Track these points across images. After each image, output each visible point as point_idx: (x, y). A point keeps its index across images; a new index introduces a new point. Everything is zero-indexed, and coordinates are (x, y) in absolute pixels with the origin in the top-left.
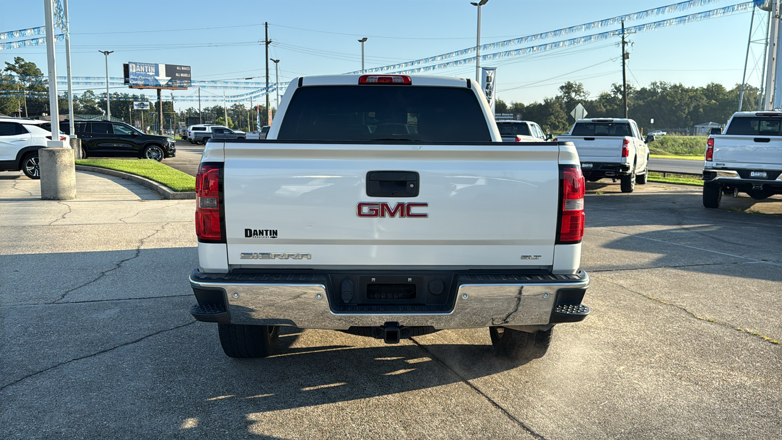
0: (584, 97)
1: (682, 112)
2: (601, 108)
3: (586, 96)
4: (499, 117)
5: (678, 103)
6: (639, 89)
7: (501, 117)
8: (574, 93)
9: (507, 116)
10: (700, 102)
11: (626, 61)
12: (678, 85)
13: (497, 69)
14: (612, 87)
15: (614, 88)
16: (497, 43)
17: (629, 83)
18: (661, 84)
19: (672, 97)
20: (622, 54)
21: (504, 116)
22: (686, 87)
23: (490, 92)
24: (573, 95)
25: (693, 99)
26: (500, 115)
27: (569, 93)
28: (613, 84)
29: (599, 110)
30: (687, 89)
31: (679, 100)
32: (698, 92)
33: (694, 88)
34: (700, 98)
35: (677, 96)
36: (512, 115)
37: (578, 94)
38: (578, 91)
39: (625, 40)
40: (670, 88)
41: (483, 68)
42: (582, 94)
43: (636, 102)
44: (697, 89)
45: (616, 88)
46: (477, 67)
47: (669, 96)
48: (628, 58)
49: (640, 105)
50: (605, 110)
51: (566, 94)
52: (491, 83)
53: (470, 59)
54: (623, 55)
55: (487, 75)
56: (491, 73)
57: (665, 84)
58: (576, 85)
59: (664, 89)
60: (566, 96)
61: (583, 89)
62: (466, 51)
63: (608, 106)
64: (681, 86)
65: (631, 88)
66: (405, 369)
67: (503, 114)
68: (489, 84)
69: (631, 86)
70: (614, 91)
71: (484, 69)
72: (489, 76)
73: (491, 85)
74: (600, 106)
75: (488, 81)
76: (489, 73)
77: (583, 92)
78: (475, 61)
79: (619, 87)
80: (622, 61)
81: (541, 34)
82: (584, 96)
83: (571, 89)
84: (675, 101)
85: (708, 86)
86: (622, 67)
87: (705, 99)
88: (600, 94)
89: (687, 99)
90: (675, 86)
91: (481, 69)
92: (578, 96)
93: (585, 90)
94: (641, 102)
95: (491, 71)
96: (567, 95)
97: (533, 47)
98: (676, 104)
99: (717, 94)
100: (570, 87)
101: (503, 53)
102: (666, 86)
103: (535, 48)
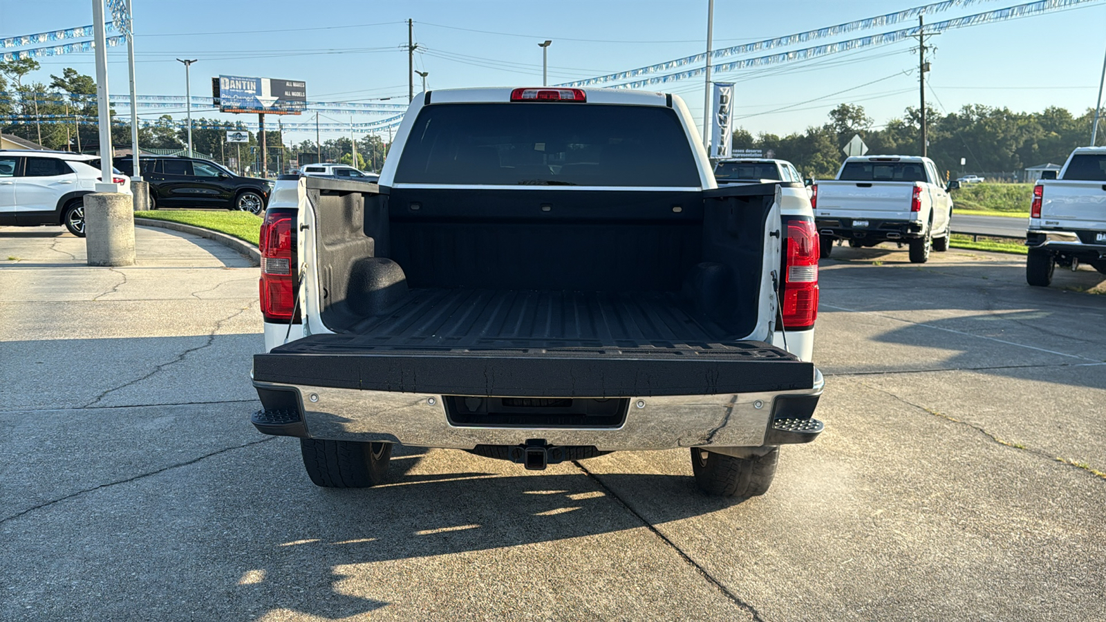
0: (865, 126)
1: (1007, 149)
2: (890, 142)
3: (868, 125)
4: (742, 155)
5: (1002, 135)
6: (945, 115)
7: (744, 155)
8: (851, 121)
9: (753, 153)
10: (1034, 135)
11: (925, 74)
12: (1002, 110)
13: (735, 85)
14: (905, 111)
15: (908, 113)
17: (931, 107)
18: (977, 108)
19: (992, 127)
20: (919, 65)
21: (748, 153)
22: (1014, 113)
23: (725, 117)
24: (849, 123)
25: (1024, 130)
26: (743, 151)
27: (843, 120)
28: (907, 108)
29: (887, 145)
30: (1015, 115)
31: (1003, 132)
32: (1032, 120)
33: (1026, 114)
34: (1035, 128)
35: (1000, 125)
36: (760, 151)
37: (857, 122)
38: (857, 118)
39: (924, 44)
40: (990, 115)
41: (715, 84)
42: (862, 122)
43: (941, 133)
44: (1030, 116)
45: (912, 113)
46: (706, 82)
47: (989, 126)
48: (928, 70)
49: (946, 139)
50: (895, 145)
51: (838, 121)
52: (727, 105)
53: (696, 71)
54: (922, 66)
55: (720, 94)
56: (727, 91)
57: (982, 109)
58: (853, 108)
59: (982, 115)
60: (839, 125)
61: (864, 114)
63: (900, 140)
64: (1006, 111)
65: (933, 114)
66: (565, 507)
67: (747, 151)
68: (724, 107)
69: (934, 111)
70: (909, 118)
71: (717, 85)
72: (724, 94)
73: (727, 107)
74: (888, 139)
75: (722, 102)
76: (725, 90)
77: (864, 119)
78: (705, 74)
79: (916, 112)
80: (919, 74)
81: (800, 34)
82: (865, 124)
83: (846, 115)
84: (998, 133)
85: (1047, 111)
86: (919, 83)
87: (1041, 130)
88: (888, 121)
89: (1015, 131)
90: (998, 112)
92: (856, 125)
93: (867, 117)
94: (948, 135)
95: (727, 88)
96: (840, 123)
97: (787, 53)
98: (998, 136)
99: (1060, 124)
100: (845, 112)
101: (744, 61)
102: (984, 111)
103: (791, 55)
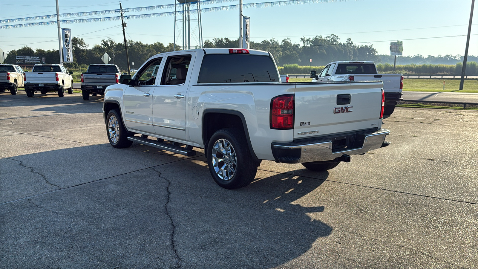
0: (85, 47)
1: (144, 58)
2: (97, 55)
3: (87, 47)
4: (29, 59)
5: (141, 53)
6: (117, 44)
7: (31, 59)
8: (79, 45)
9: (35, 58)
10: (152, 53)
11: (125, 28)
12: (139, 42)
13: (71, 30)
14: (102, 42)
15: (103, 42)
16: (73, 13)
17: (112, 40)
18: (129, 41)
19: (137, 49)
21: (32, 58)
22: (144, 44)
23: (68, 44)
24: (78, 46)
25: (149, 51)
26: (30, 57)
27: (76, 44)
28: (102, 40)
29: (96, 56)
30: (144, 45)
31: (141, 52)
32: (151, 47)
33: (148, 44)
34: (153, 50)
35: (140, 49)
36: (39, 57)
37: (82, 45)
38: (81, 43)
39: (123, 15)
40: (135, 44)
41: (62, 29)
42: (84, 45)
43: (117, 51)
44: (150, 45)
45: (104, 42)
46: (58, 28)
47: (136, 49)
48: (126, 26)
49: (119, 54)
50: (99, 56)
51: (73, 45)
52: (68, 39)
53: (52, 22)
54: (123, 24)
55: (65, 34)
56: (68, 32)
57: (132, 42)
58: (79, 39)
59: (131, 44)
60: (74, 46)
61: (84, 42)
62: (48, 16)
63: (101, 54)
64: (140, 43)
65: (113, 43)
67: (32, 57)
68: (67, 39)
69: (113, 42)
70: (103, 45)
71: (63, 29)
72: (67, 34)
73: (68, 40)
74: (96, 53)
75: (66, 37)
76: (67, 32)
77: (85, 44)
78: (57, 23)
79: (106, 42)
80: (122, 28)
81: (106, 11)
82: (85, 46)
83: (77, 42)
84: (140, 52)
85: (155, 44)
86: (123, 31)
87: (155, 51)
88: (94, 45)
89: (146, 51)
90: (137, 43)
91: (61, 29)
92: (82, 47)
93: (85, 43)
94: (120, 52)
95: (68, 31)
96: (74, 45)
97: (100, 18)
98: (140, 53)
99: (161, 49)
100: (76, 41)
101: (78, 20)
102: (132, 43)
103: (102, 19)
